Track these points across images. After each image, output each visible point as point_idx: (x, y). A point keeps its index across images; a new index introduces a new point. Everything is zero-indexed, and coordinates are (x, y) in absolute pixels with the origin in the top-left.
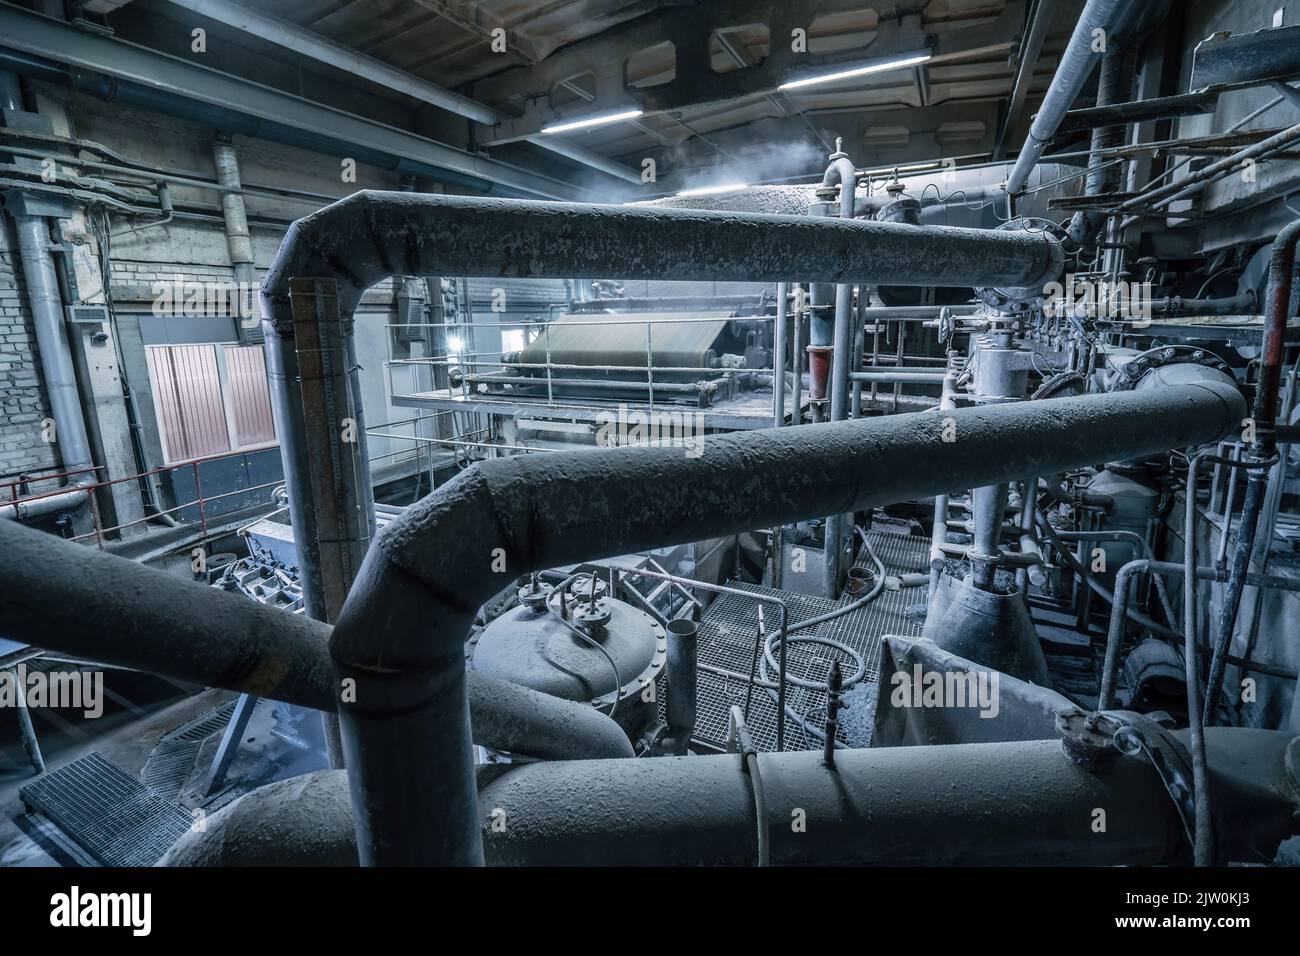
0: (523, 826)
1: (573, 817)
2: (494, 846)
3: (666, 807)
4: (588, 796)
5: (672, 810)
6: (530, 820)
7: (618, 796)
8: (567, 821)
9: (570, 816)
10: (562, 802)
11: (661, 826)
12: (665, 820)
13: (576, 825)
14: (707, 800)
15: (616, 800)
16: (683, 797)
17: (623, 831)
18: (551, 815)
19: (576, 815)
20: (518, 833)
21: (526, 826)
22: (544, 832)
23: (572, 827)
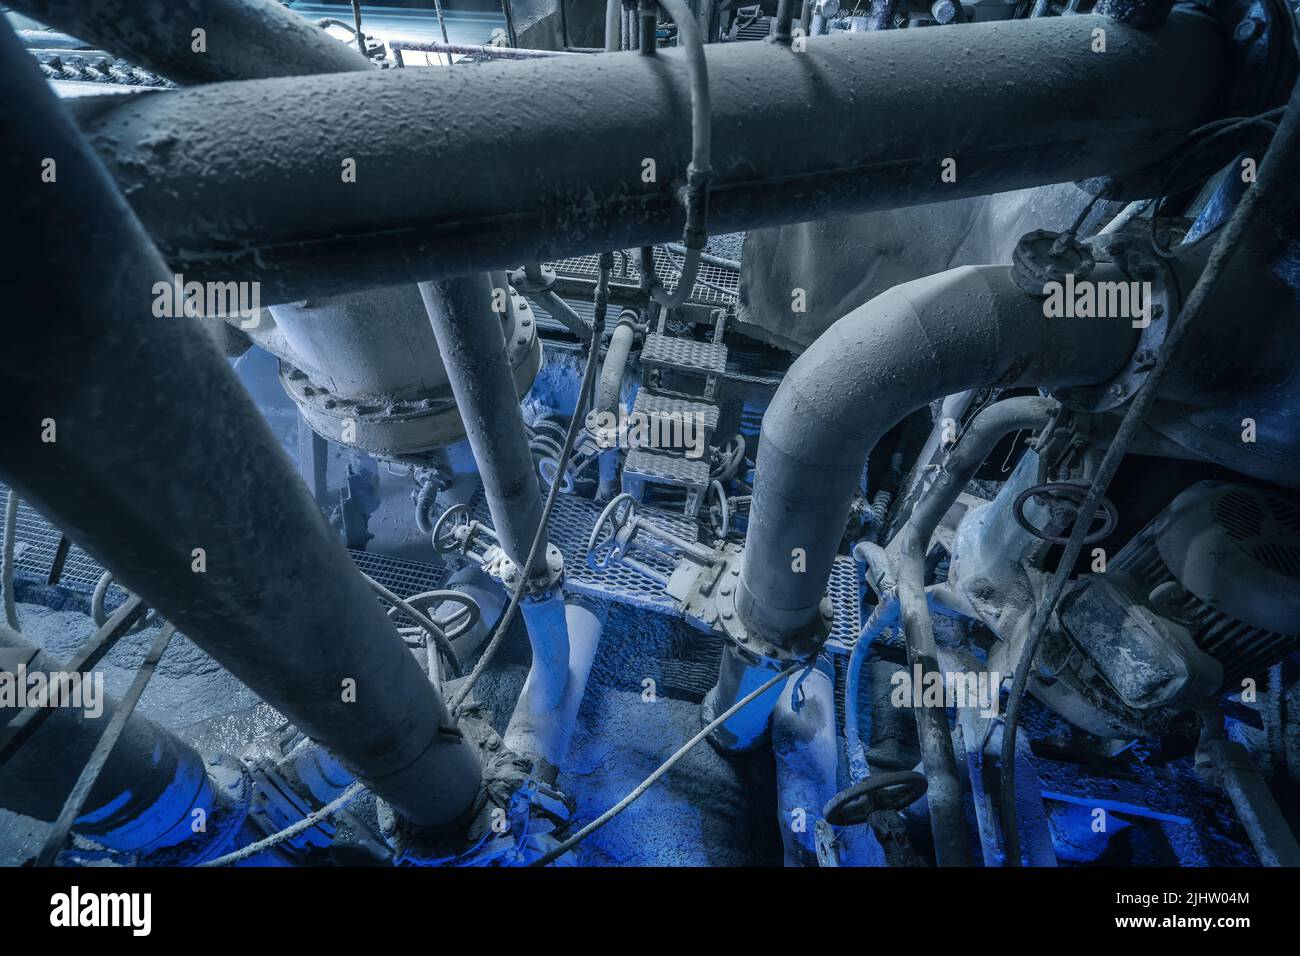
0: (229, 154)
1: (333, 132)
2: (175, 194)
3: (513, 104)
4: (357, 99)
5: (528, 108)
6: (241, 142)
7: (421, 95)
8: (322, 138)
9: (326, 131)
10: (305, 111)
11: (512, 134)
12: (515, 123)
13: (343, 145)
14: (589, 91)
15: (418, 102)
16: (545, 89)
17: (440, 148)
18: (287, 131)
19: (339, 129)
20: (221, 167)
21: (237, 153)
22: (278, 160)
23: (336, 148)
